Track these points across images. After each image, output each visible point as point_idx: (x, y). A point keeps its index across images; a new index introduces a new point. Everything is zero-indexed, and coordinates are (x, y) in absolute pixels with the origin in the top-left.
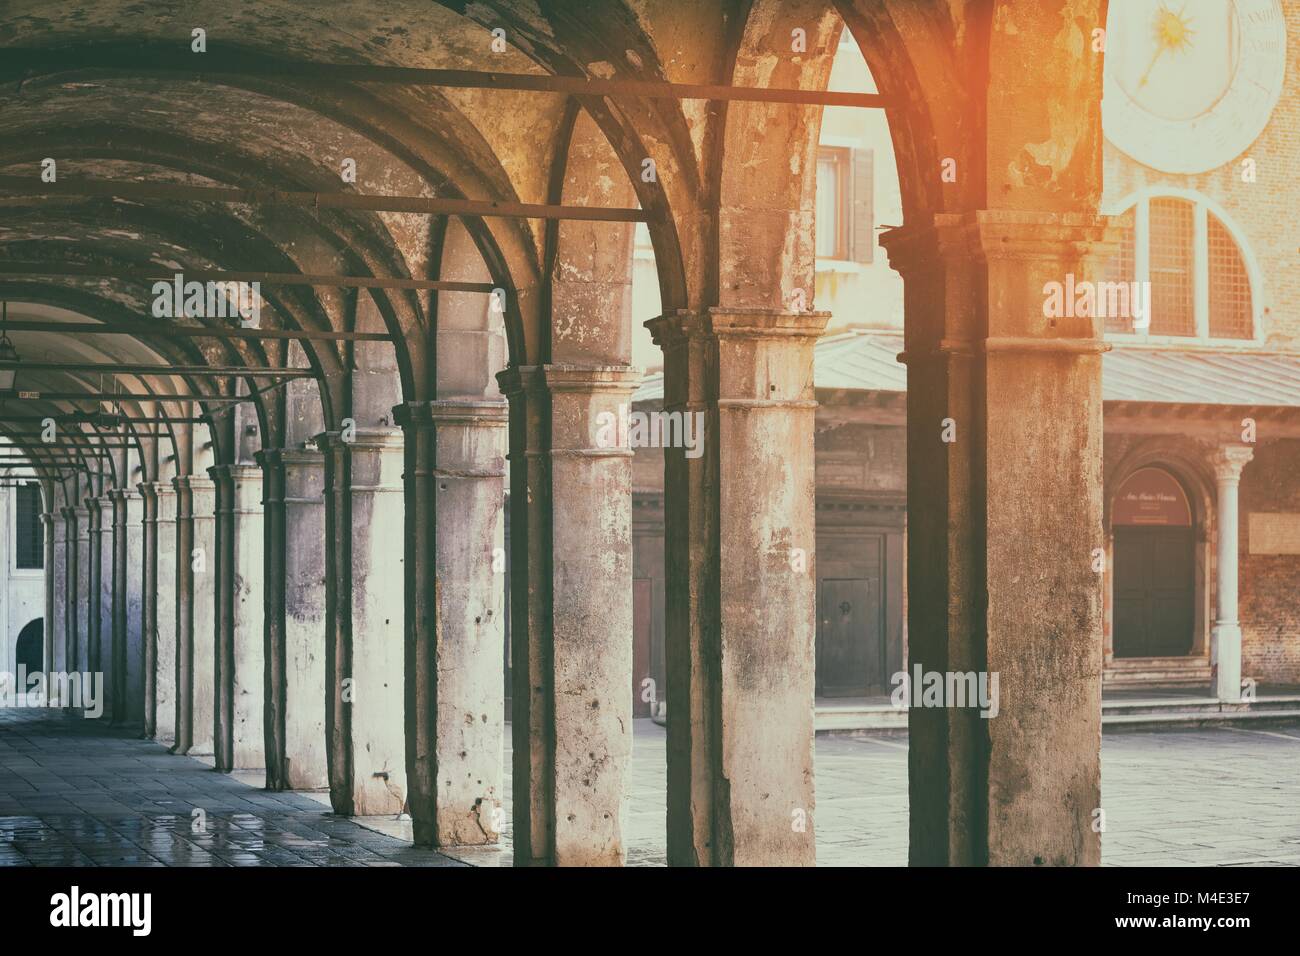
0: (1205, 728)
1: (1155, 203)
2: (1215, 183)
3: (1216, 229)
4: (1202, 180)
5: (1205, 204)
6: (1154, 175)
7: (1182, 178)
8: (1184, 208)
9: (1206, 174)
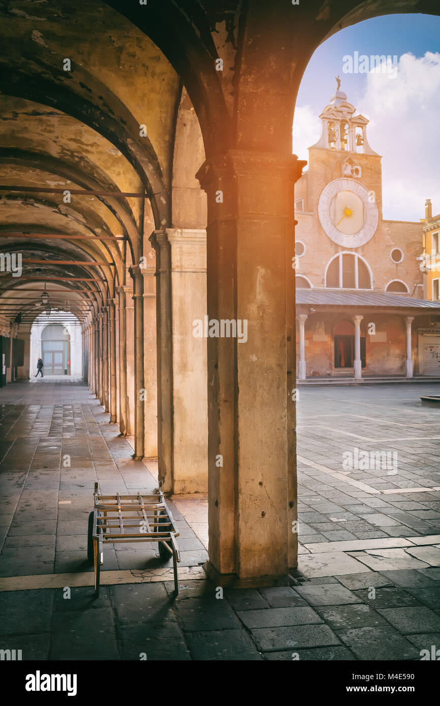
0: (351, 385)
1: (344, 255)
2: (360, 250)
3: (360, 261)
4: (356, 250)
5: (357, 255)
6: (344, 249)
7: (351, 249)
8: (353, 256)
9: (358, 248)
